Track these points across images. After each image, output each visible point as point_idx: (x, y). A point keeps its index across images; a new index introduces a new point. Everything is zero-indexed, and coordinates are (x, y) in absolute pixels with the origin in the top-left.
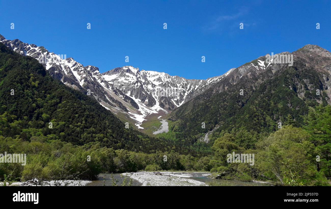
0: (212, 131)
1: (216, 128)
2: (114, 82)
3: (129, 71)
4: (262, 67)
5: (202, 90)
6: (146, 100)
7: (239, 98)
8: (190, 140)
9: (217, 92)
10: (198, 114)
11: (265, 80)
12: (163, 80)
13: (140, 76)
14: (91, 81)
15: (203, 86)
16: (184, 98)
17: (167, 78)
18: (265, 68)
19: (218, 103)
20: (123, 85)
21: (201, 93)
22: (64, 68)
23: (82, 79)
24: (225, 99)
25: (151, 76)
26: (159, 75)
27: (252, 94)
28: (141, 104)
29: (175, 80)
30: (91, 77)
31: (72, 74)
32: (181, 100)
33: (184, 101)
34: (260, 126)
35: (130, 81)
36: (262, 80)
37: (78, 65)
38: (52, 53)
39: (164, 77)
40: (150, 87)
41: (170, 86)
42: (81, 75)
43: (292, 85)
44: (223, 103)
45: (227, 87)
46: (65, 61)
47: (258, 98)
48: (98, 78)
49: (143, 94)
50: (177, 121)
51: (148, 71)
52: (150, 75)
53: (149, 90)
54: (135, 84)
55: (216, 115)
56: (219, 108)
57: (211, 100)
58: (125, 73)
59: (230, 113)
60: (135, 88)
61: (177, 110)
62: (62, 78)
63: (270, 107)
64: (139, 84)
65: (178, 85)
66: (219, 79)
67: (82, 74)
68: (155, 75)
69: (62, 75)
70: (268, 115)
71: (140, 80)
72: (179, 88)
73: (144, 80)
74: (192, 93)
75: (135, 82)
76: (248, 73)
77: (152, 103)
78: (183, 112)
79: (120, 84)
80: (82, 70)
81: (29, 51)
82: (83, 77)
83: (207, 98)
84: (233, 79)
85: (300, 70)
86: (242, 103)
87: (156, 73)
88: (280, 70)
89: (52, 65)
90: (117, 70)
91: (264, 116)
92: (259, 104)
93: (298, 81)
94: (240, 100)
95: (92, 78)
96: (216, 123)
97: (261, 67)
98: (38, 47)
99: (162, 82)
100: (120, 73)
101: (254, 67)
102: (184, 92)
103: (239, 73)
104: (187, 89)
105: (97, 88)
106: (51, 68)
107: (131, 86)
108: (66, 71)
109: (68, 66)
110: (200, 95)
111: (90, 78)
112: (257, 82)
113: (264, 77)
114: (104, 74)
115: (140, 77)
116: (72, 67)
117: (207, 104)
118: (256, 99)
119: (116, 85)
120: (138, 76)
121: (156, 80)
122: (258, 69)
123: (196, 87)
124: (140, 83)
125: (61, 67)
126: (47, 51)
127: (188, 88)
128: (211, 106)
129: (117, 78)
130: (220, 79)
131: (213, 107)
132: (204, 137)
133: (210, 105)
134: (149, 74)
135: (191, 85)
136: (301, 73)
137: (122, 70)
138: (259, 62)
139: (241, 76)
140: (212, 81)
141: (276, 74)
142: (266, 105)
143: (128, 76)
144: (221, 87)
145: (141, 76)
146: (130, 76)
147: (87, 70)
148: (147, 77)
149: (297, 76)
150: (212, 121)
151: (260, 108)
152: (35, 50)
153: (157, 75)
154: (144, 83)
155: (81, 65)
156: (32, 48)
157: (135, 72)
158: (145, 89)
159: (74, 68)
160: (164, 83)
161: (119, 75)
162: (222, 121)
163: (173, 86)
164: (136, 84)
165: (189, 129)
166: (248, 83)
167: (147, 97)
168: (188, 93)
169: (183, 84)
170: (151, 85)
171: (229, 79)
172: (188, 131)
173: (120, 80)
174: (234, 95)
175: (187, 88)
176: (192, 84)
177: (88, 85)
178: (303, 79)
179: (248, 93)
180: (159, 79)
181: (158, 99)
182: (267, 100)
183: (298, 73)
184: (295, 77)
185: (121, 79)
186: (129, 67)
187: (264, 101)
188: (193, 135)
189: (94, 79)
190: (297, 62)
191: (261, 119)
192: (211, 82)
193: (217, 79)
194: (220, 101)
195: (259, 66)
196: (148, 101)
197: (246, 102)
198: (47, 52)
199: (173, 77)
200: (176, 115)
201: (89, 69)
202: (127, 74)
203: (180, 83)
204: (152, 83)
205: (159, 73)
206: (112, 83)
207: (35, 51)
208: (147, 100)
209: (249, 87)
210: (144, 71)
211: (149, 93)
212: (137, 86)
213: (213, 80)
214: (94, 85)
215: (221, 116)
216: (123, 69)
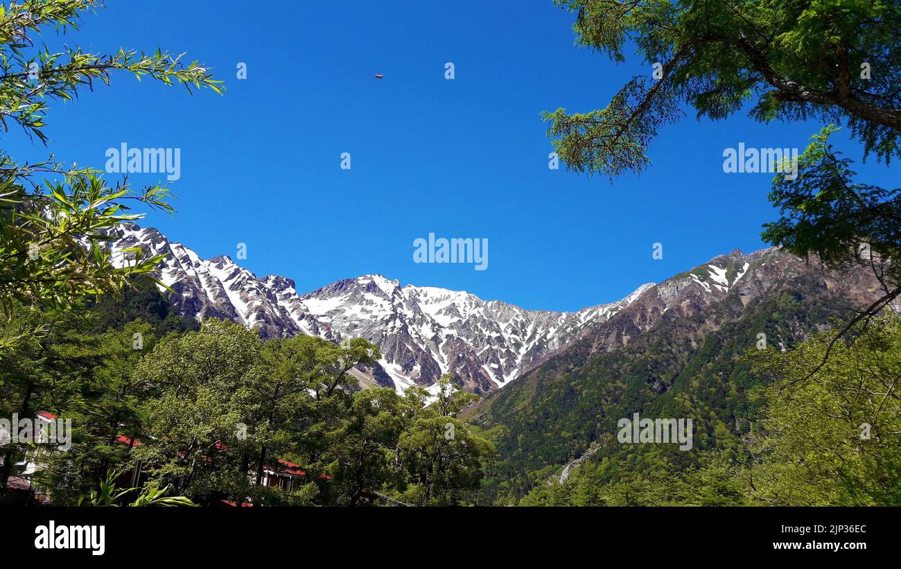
0: (580, 460)
1: (590, 452)
2: (334, 317)
3: (372, 287)
4: (719, 284)
5: (564, 342)
6: (415, 368)
7: (655, 370)
8: (522, 484)
9: (601, 351)
10: (548, 410)
11: (722, 321)
12: (462, 313)
13: (401, 301)
14: (273, 318)
15: (569, 330)
16: (516, 360)
17: (474, 306)
18: (728, 286)
19: (598, 383)
20: (356, 326)
21: (562, 348)
22: (207, 284)
23: (251, 313)
24: (619, 372)
25: (430, 301)
26: (451, 299)
27: (688, 360)
28: (400, 378)
29: (494, 311)
30: (273, 305)
31: (228, 298)
32: (510, 366)
33: (516, 370)
34: (698, 450)
35: (374, 314)
36: (717, 322)
37: (242, 276)
38: (176, 245)
39: (465, 303)
40: (426, 331)
41: (480, 327)
42: (249, 303)
43: (786, 339)
44: (614, 383)
45: (629, 337)
46: (209, 265)
47: (700, 372)
48: (292, 309)
49: (408, 351)
50: (493, 430)
51: (423, 288)
52: (428, 297)
53: (424, 340)
54: (387, 322)
55: (592, 415)
56: (601, 397)
57: (582, 372)
58: (362, 293)
59: (628, 410)
60: (388, 334)
61: (496, 397)
62: (199, 311)
63: (728, 399)
64: (398, 323)
65: (503, 326)
66: (610, 313)
67: (252, 299)
68: (441, 299)
69: (202, 302)
70: (720, 419)
71: (402, 311)
72: (503, 334)
73: (411, 311)
74: (538, 348)
75: (387, 318)
76: (681, 301)
77: (432, 375)
78: (511, 403)
79: (347, 324)
80: (251, 289)
81: (121, 242)
82: (254, 305)
83: (575, 366)
84: (643, 317)
85: (810, 299)
86: (662, 384)
87: (444, 292)
88: (762, 298)
89: (176, 278)
90: (342, 287)
91: (711, 423)
92: (700, 389)
93: (803, 328)
94: (654, 375)
95: (278, 309)
96: (592, 437)
97: (717, 286)
98: (142, 230)
99: (458, 319)
100: (350, 293)
101: (699, 285)
102: (518, 345)
103: (660, 299)
104: (526, 338)
105: (287, 335)
106: (175, 284)
107: (377, 329)
108: (211, 291)
109: (216, 279)
110: (558, 356)
111: (272, 307)
112: (703, 326)
113: (720, 315)
114: (309, 297)
115: (400, 305)
116: (226, 280)
117: (573, 383)
118: (694, 374)
119: (337, 327)
120: (396, 302)
121: (443, 311)
122: (710, 291)
123: (549, 332)
124: (402, 320)
125: (198, 281)
126: (165, 240)
127: (529, 334)
128: (582, 390)
129: (340, 306)
130: (614, 313)
131: (587, 393)
132: (559, 474)
133: (579, 387)
134: (425, 295)
135: (537, 326)
136: (812, 307)
137: (356, 287)
138: (713, 271)
139: (664, 308)
140: (593, 315)
141: (750, 309)
142: (718, 392)
143: (371, 303)
144: (612, 338)
145: (405, 300)
146: (374, 302)
147: (265, 288)
148: (419, 304)
149: (801, 315)
150: (583, 432)
151: (701, 400)
152: (135, 238)
153: (447, 298)
154: (412, 321)
155: (250, 274)
156: (127, 234)
157: (388, 292)
158: (413, 336)
159: (233, 284)
160: (464, 321)
161: (348, 298)
162: (608, 434)
163: (488, 327)
164: (391, 324)
165: (523, 451)
166: (678, 328)
167: (417, 357)
168: (529, 349)
169: (516, 323)
170: (430, 324)
171: (634, 316)
172: (518, 458)
173: (348, 313)
174: (641, 361)
175: (525, 334)
176: (540, 323)
177: (266, 328)
178: (817, 325)
179: (677, 357)
180: (452, 310)
181: (446, 363)
182: (719, 380)
183: (802, 308)
184: (796, 317)
185: (351, 309)
186: (373, 276)
187: (713, 383)
188: (531, 469)
189: (281, 312)
190: (803, 276)
191: (702, 431)
192: (589, 318)
193: (604, 311)
194: (606, 378)
195: (712, 282)
196: (419, 370)
197: (673, 381)
198: (163, 243)
199: (490, 304)
200: (493, 412)
201: (269, 285)
202: (369, 296)
203: (507, 321)
204: (433, 320)
205: (452, 293)
206: (329, 321)
207: (134, 240)
208: (417, 368)
209: (681, 342)
210: (413, 287)
211: (423, 347)
212: (393, 328)
213: (595, 313)
214: (282, 327)
215: (604, 419)
216: (358, 284)
